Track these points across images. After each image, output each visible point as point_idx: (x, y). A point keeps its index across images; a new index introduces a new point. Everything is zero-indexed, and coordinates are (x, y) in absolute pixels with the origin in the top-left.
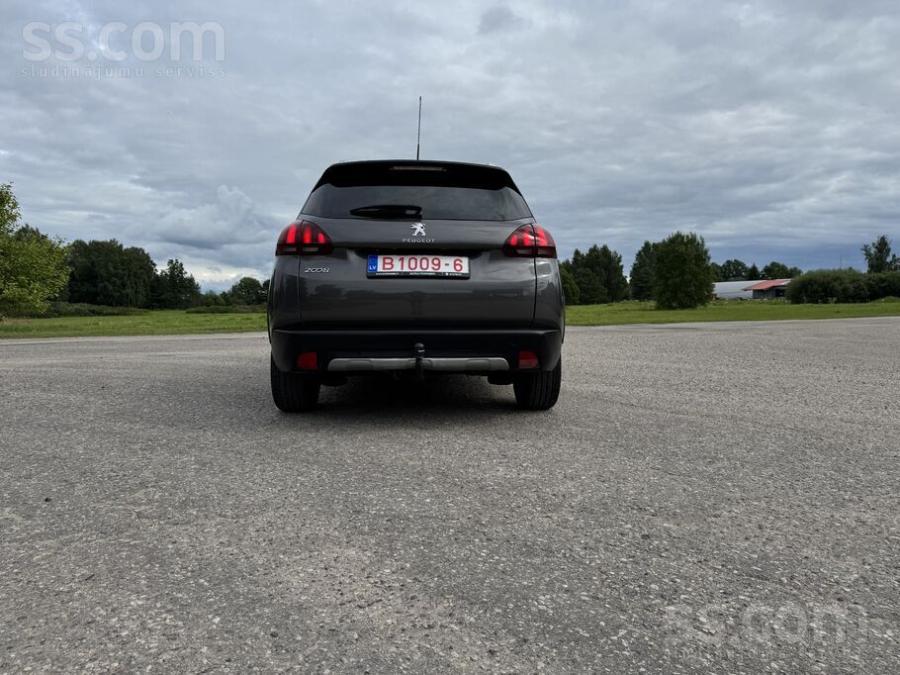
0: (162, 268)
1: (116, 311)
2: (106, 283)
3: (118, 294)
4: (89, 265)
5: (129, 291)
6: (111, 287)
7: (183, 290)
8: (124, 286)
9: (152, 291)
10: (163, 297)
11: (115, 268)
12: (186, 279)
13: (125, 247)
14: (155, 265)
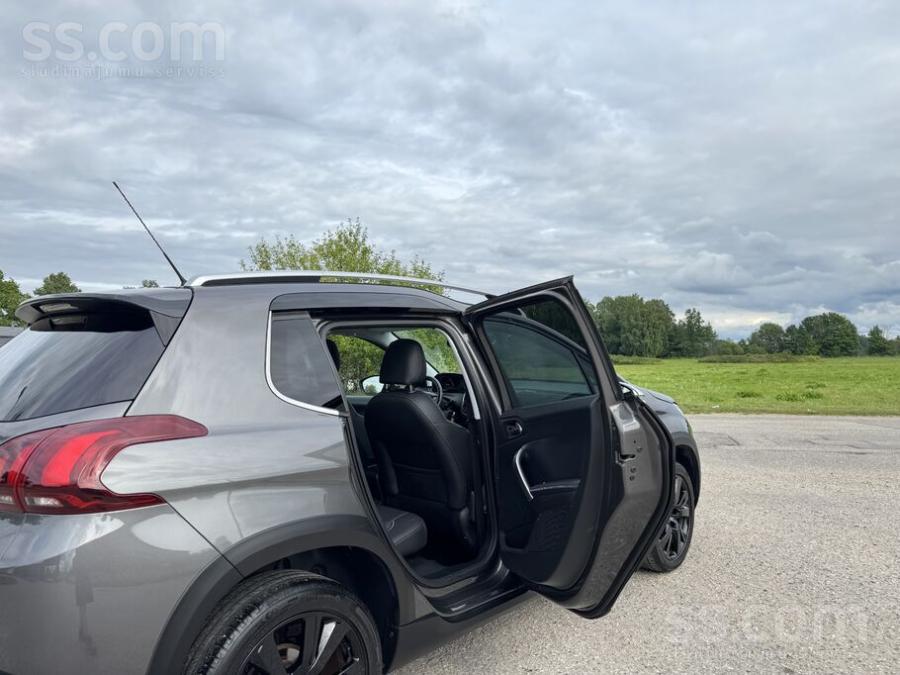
0: (680, 317)
1: (630, 361)
2: (628, 334)
3: (638, 344)
4: (615, 318)
5: (647, 340)
6: (631, 338)
7: (699, 339)
8: (643, 336)
9: (669, 340)
10: (681, 346)
11: (636, 320)
12: (703, 328)
13: (645, 300)
14: (673, 315)
